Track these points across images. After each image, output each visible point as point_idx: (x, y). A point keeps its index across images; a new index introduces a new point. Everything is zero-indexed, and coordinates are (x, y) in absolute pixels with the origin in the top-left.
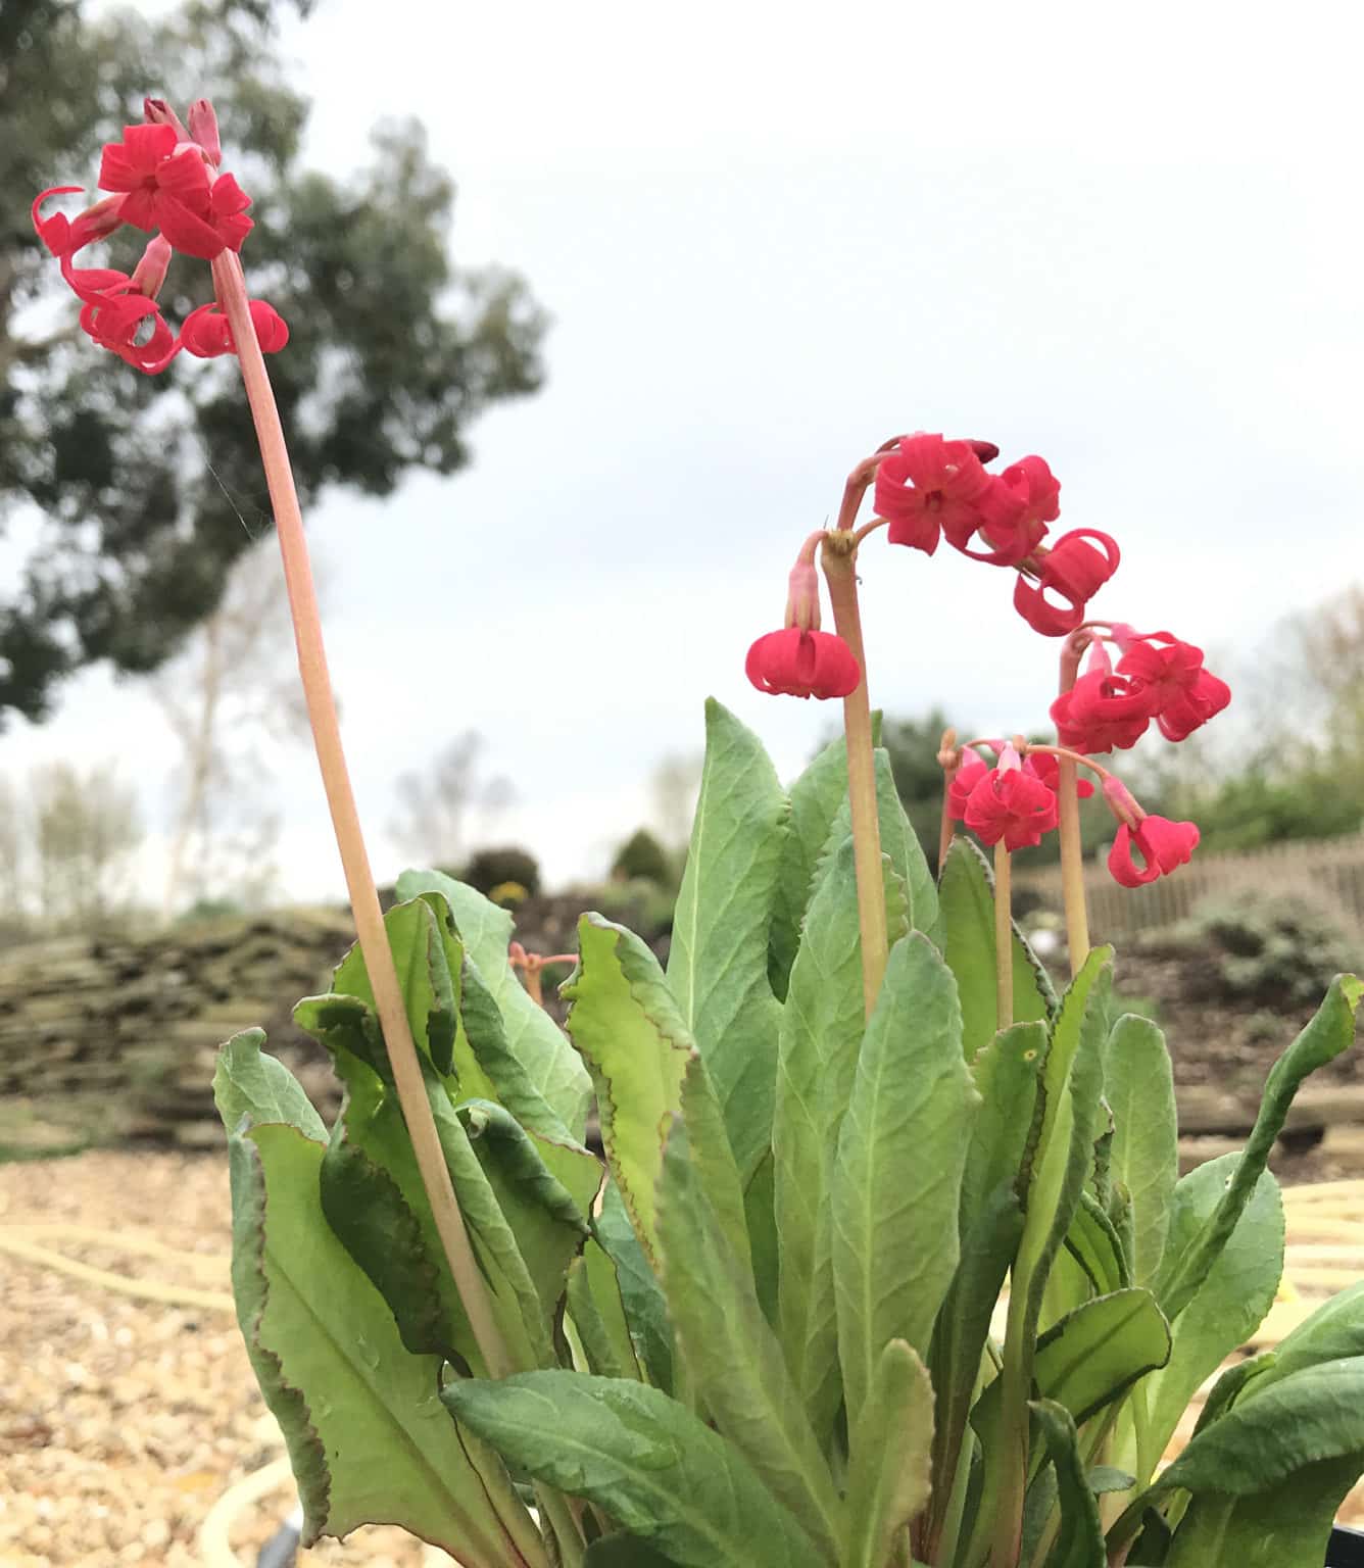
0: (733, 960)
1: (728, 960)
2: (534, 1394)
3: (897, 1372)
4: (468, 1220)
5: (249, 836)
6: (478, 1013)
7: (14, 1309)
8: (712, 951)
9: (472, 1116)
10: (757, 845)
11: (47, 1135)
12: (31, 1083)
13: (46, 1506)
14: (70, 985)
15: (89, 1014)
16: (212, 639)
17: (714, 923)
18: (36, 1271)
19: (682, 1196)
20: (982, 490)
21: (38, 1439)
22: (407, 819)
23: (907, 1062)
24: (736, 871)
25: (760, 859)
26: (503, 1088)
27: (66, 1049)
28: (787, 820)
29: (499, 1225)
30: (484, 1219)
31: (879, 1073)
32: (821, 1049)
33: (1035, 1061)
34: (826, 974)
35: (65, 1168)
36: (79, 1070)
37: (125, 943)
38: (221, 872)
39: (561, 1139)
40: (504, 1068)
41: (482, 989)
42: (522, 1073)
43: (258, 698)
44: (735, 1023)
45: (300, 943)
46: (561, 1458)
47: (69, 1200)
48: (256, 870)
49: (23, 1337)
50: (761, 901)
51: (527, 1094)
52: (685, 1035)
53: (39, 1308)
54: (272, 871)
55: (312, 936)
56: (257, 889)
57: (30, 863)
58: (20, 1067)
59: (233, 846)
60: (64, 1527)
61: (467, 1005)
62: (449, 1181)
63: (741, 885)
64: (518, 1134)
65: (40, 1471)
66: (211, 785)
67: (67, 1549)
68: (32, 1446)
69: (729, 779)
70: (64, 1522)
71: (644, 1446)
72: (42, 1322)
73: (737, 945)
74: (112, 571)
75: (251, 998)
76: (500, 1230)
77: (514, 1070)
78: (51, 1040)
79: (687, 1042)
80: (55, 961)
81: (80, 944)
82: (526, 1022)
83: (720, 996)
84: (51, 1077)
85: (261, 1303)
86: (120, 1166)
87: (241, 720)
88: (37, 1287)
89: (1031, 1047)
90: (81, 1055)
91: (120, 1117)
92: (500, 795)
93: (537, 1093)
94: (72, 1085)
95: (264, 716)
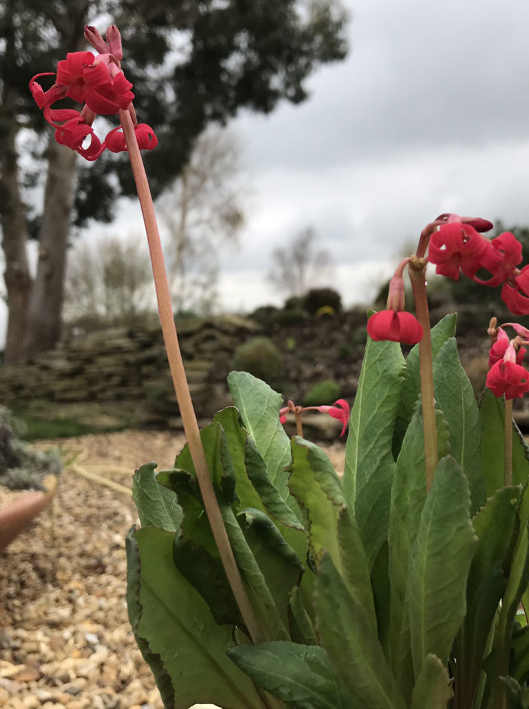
0: (375, 443)
1: (373, 443)
2: (270, 653)
3: (432, 668)
4: (242, 572)
5: (204, 279)
6: (253, 464)
7: (90, 506)
8: (366, 438)
9: (247, 518)
10: (389, 387)
11: (107, 421)
12: (100, 396)
13: (103, 602)
14: (118, 350)
15: (127, 364)
16: (185, 182)
17: (367, 423)
18: (101, 489)
19: (327, 591)
20: (481, 252)
21: (99, 570)
22: (279, 271)
23: (442, 521)
24: (378, 399)
25: (390, 394)
26: (266, 499)
27: (116, 380)
28: (404, 374)
29: (256, 573)
30: (249, 571)
31: (429, 525)
32: (409, 500)
33: (516, 504)
34: (412, 466)
35: (116, 438)
36: (122, 390)
37: (143, 330)
38: (190, 296)
39: (292, 524)
40: (266, 490)
41: (255, 452)
42: (275, 492)
43: (206, 213)
44: (375, 475)
45: (226, 333)
46: (282, 686)
47: (117, 453)
48: (207, 295)
49: (93, 520)
50: (390, 415)
51: (277, 501)
52: (340, 498)
53: (101, 506)
54: (215, 295)
55: (232, 330)
56: (207, 305)
57: (100, 289)
58: (95, 388)
59: (195, 283)
60: (110, 612)
61: (248, 460)
62: (231, 554)
63: (381, 406)
64: (270, 525)
65: (100, 585)
66: (185, 254)
67: (112, 622)
68: (96, 573)
69: (378, 351)
70: (110, 609)
71: (321, 681)
72: (102, 513)
73: (377, 436)
75: (203, 359)
76: (257, 576)
77: (270, 490)
78: (109, 376)
79: (340, 502)
80: (111, 338)
81: (122, 330)
82: (285, 453)
83: (368, 460)
84: (110, 393)
85: (138, 617)
86: (140, 437)
87: (198, 222)
88: (101, 496)
89: (514, 497)
90: (124, 383)
91: (141, 414)
92: (324, 260)
93: (282, 500)
94: (119, 398)
95: (209, 222)
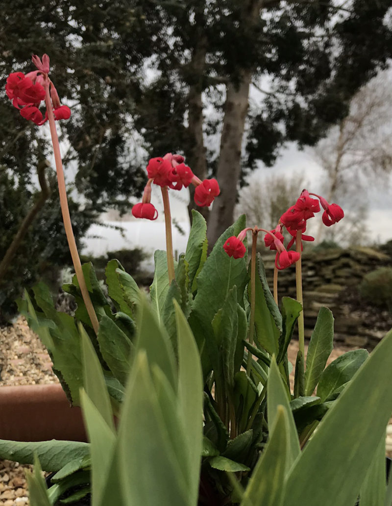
43: (360, 155)
66: (339, 191)
74: (300, 100)
75: (338, 283)
87: (352, 164)
95: (360, 163)
